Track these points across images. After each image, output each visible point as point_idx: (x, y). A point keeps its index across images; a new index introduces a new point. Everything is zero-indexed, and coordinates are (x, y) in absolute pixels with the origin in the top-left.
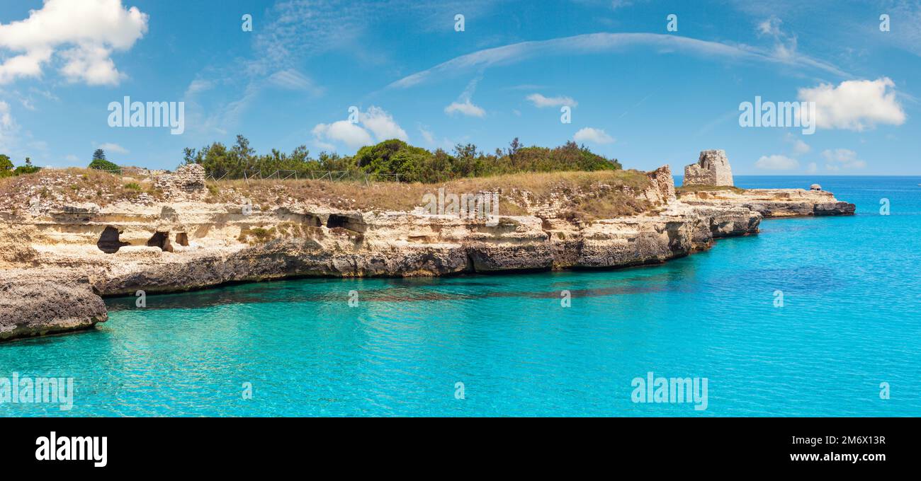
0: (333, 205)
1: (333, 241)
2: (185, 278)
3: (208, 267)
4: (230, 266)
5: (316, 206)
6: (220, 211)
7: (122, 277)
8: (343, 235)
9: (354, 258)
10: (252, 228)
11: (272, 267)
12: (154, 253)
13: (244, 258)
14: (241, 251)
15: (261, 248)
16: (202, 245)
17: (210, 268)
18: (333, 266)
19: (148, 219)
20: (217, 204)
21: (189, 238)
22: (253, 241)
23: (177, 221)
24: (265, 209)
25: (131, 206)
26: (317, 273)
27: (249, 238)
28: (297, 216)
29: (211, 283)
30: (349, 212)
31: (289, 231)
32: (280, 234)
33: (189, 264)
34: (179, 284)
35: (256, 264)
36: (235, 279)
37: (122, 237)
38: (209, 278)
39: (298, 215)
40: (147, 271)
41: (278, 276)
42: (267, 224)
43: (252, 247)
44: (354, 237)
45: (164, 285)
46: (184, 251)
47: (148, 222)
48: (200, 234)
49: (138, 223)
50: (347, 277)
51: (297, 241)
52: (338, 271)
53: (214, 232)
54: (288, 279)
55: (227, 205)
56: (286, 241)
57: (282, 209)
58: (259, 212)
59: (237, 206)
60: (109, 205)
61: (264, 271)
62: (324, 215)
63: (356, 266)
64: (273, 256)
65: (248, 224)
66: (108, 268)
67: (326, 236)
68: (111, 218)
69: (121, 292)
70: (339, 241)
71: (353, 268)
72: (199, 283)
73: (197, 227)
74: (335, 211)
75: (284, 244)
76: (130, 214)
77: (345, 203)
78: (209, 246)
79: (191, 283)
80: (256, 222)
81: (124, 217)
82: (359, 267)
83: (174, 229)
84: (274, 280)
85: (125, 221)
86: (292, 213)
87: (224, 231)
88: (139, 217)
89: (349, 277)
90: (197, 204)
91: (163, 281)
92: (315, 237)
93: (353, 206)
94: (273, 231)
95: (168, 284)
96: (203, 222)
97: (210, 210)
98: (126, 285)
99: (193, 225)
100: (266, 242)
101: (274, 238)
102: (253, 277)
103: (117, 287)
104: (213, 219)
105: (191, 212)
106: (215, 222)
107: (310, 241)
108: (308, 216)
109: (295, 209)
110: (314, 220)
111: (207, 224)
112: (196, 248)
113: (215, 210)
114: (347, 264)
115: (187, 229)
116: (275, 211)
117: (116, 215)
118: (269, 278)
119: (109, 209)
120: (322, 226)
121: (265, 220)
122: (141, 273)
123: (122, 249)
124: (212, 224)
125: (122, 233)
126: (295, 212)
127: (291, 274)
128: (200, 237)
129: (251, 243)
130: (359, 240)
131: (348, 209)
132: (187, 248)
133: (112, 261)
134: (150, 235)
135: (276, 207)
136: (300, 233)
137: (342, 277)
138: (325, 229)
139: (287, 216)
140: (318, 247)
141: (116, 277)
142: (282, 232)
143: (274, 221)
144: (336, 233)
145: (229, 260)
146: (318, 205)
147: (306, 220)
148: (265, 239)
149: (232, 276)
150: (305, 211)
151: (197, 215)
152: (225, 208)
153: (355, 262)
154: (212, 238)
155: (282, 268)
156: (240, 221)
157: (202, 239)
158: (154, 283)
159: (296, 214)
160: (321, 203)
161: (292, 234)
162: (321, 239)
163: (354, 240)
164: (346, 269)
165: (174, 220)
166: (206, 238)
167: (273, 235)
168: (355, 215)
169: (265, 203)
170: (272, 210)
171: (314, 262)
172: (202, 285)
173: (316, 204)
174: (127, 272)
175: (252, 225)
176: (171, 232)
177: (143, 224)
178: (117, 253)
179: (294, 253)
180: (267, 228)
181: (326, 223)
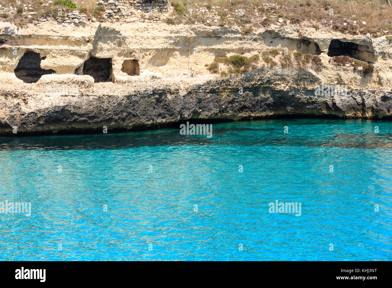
0: (336, 28)
1: (335, 73)
2: (125, 114)
3: (158, 101)
4: (191, 100)
5: (313, 30)
6: (185, 34)
7: (39, 111)
8: (348, 65)
9: (361, 94)
10: (229, 55)
11: (254, 103)
12: (83, 83)
13: (212, 91)
14: (209, 83)
15: (236, 79)
16: (158, 75)
17: (161, 102)
18: (334, 104)
19: (78, 42)
20: (181, 26)
21: (142, 66)
22: (226, 71)
23: (123, 45)
24: (247, 32)
25: (57, 27)
26: (315, 112)
27: (223, 67)
28: (290, 41)
29: (164, 120)
30: (356, 37)
31: (276, 59)
32: (263, 63)
33: (129, 97)
34: (116, 121)
35: (231, 99)
36: (201, 117)
37: (44, 64)
38: (159, 115)
39: (292, 39)
40: (73, 104)
41: (264, 114)
42: (249, 50)
43: (225, 78)
44: (360, 68)
45: (97, 122)
46: (129, 82)
47: (77, 45)
48: (158, 61)
49: (66, 47)
50: (353, 118)
51: (286, 72)
52: (341, 109)
53: (177, 59)
54: (276, 118)
55: (194, 26)
56: (271, 72)
57: (270, 32)
58: (239, 35)
59: (209, 27)
60: (30, 25)
61: (243, 108)
62: (324, 41)
63: (363, 104)
64: (255, 90)
65: (224, 50)
66: (24, 100)
67: (324, 67)
68: (32, 40)
69: (40, 129)
70: (342, 73)
71: (360, 107)
72: (144, 120)
73: (153, 53)
74: (338, 36)
75: (268, 75)
76: (55, 36)
77: (352, 26)
78: (170, 76)
79: (133, 120)
80: (235, 47)
81: (47, 39)
82: (367, 106)
83: (119, 55)
84: (257, 119)
85: (50, 45)
86: (283, 38)
87: (192, 58)
88: (66, 39)
89: (355, 118)
90: (155, 25)
91: (94, 117)
92: (310, 69)
93: (362, 29)
94: (256, 58)
95: (102, 121)
96: (160, 47)
97: (171, 33)
98: (45, 121)
99: (147, 50)
100: (244, 72)
101: (254, 68)
102: (228, 114)
103: (34, 123)
104: (176, 44)
105: (145, 34)
106: (178, 48)
107: (303, 72)
108: (305, 42)
109: (287, 32)
110: (312, 47)
111: (166, 49)
112: (148, 78)
113: (178, 32)
114: (352, 102)
115: (138, 55)
116: (260, 34)
117: (38, 37)
118: (251, 116)
119: (30, 29)
120: (322, 54)
121: (247, 46)
122: (64, 107)
123: (45, 78)
124: (175, 50)
125: (44, 58)
126: (287, 36)
127: (281, 112)
128: (158, 66)
129: (223, 74)
130: (368, 72)
131: (355, 33)
132: (134, 78)
133: (30, 92)
134: (78, 62)
135: (262, 30)
136: (290, 62)
137: (345, 118)
138: (325, 58)
139: (276, 41)
140: (314, 80)
141: (32, 111)
142: (267, 60)
143: (259, 47)
144: (339, 63)
145: (190, 93)
146: (317, 28)
147: (303, 47)
148: (242, 68)
149: (195, 112)
150: (300, 35)
151: (154, 38)
152: (192, 30)
153: (363, 100)
154: (174, 66)
155: (268, 105)
156: (214, 47)
157: (161, 67)
158: (82, 119)
159: (288, 38)
160: (320, 26)
161: (279, 63)
162: (318, 70)
163: (360, 71)
164: (351, 108)
165: (120, 44)
166: (167, 66)
167: (253, 64)
168: (364, 41)
169: (248, 25)
170: (257, 33)
171: (310, 98)
172: (149, 123)
173: (314, 27)
174: (47, 105)
175: (229, 51)
176: (116, 58)
177: (72, 48)
178: (37, 83)
179: (282, 87)
180: (248, 55)
181: (327, 50)
